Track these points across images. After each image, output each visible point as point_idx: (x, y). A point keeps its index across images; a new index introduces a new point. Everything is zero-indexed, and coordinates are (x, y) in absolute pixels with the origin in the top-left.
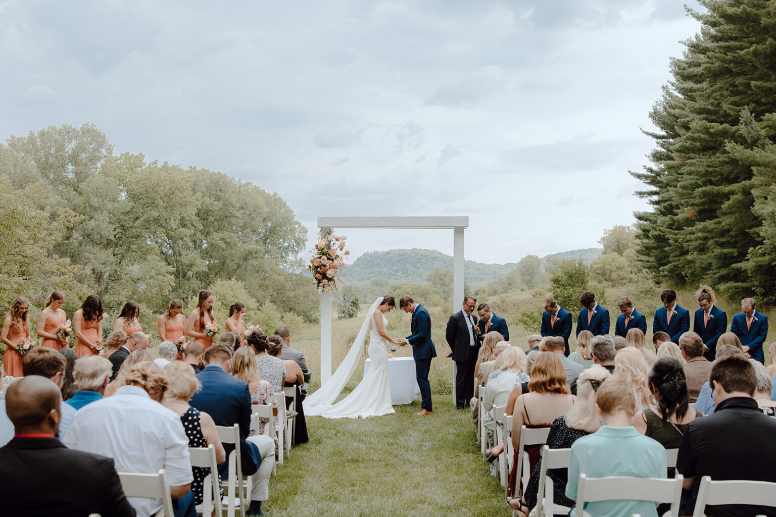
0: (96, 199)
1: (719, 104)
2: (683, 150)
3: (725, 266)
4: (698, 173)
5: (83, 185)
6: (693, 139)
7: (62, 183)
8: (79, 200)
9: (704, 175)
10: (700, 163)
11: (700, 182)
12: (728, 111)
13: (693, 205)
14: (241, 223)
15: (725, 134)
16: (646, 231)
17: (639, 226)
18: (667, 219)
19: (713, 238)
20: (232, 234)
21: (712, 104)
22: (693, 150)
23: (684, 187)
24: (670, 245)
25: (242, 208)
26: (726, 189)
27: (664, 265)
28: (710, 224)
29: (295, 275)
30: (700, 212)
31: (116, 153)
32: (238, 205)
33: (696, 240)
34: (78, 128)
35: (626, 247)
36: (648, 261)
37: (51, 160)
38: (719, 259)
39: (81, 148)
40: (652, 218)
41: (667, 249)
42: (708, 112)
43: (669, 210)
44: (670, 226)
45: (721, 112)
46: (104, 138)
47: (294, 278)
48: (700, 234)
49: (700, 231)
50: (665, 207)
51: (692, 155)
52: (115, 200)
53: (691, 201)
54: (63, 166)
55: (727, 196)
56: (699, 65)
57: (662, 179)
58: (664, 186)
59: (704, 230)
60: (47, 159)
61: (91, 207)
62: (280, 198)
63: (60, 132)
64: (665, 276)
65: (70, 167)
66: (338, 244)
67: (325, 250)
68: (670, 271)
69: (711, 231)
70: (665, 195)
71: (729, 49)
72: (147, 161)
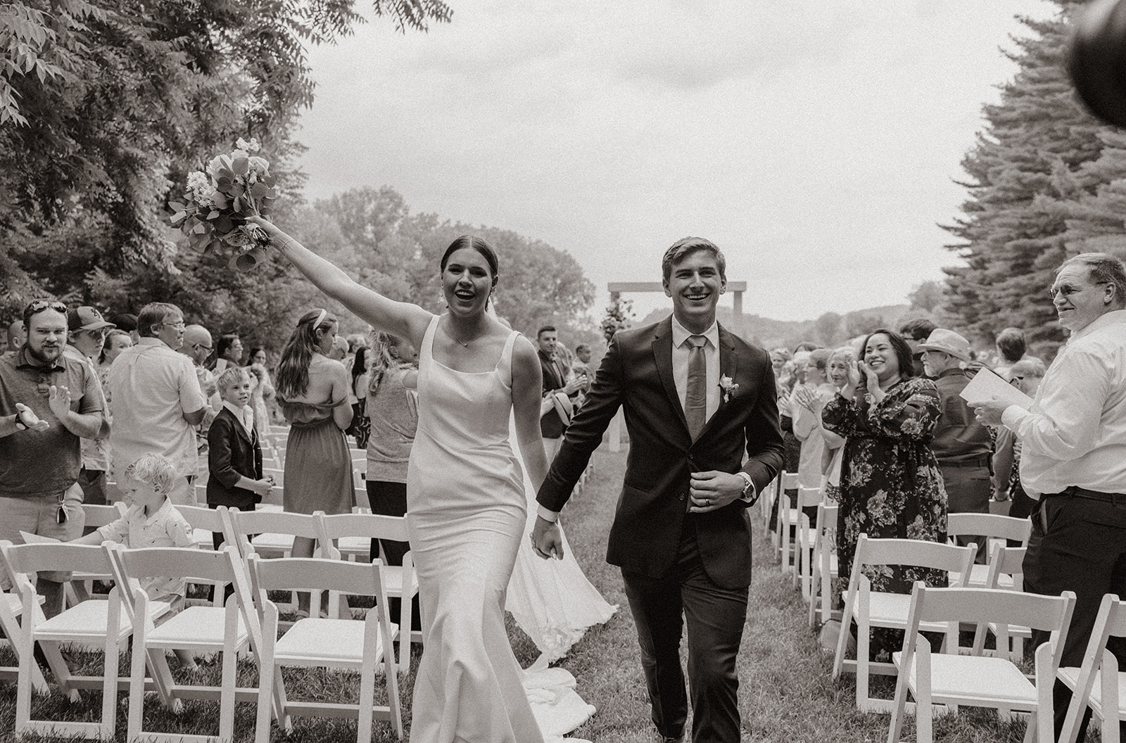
0: (393, 258)
1: (1036, 150)
2: (995, 201)
3: (1039, 324)
4: (1010, 225)
5: (381, 245)
6: (1005, 189)
7: (363, 242)
8: (378, 259)
9: (1018, 228)
10: (1013, 214)
11: (1013, 235)
12: (1045, 159)
13: (1005, 259)
14: (531, 280)
15: (1040, 183)
16: (954, 287)
17: (948, 282)
18: (978, 273)
19: (1026, 294)
20: (522, 291)
21: (1028, 151)
22: (1006, 201)
23: (996, 241)
24: (980, 302)
25: (531, 265)
26: (1041, 242)
27: (973, 322)
28: (1023, 280)
29: (585, 332)
30: (1013, 268)
31: (413, 213)
32: (527, 262)
33: (1007, 296)
34: (377, 189)
35: (935, 303)
36: (957, 319)
37: (352, 221)
38: (1033, 317)
39: (380, 209)
40: (962, 272)
41: (976, 306)
42: (1024, 160)
43: (980, 264)
44: (982, 282)
45: (1038, 160)
46: (401, 199)
47: (583, 335)
48: (1012, 291)
49: (1013, 287)
50: (976, 262)
51: (1005, 206)
52: (410, 259)
53: (1004, 255)
54: (363, 227)
55: (1041, 250)
56: (1013, 109)
57: (973, 231)
58: (976, 239)
59: (1017, 286)
60: (349, 220)
61: (389, 265)
62: (569, 256)
63: (361, 194)
64: (976, 334)
65: (370, 228)
66: (626, 306)
67: (614, 313)
68: (982, 329)
69: (1024, 287)
70: (977, 249)
71: (1048, 92)
72: (440, 220)
